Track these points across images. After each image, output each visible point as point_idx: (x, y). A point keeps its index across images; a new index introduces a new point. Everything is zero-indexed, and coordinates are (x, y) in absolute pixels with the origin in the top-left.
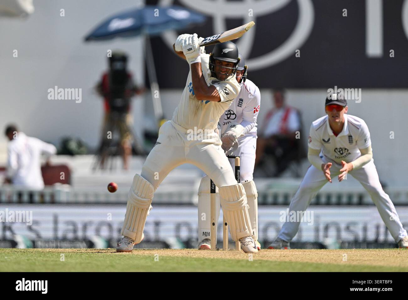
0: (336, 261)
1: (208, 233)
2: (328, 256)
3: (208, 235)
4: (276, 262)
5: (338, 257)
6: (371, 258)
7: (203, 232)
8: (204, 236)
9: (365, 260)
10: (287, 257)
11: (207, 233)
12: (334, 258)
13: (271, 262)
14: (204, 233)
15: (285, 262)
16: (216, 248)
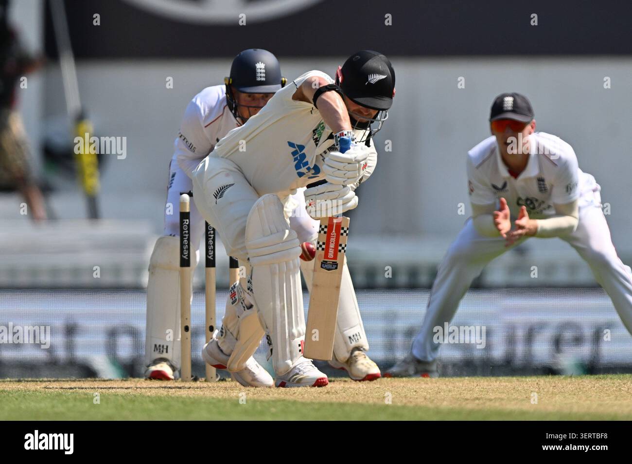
0: (432, 401)
1: (165, 347)
2: (416, 391)
3: (165, 351)
4: (312, 403)
5: (437, 393)
6: (503, 396)
7: (156, 346)
8: (157, 352)
9: (491, 400)
10: (333, 393)
11: (163, 346)
12: (428, 396)
13: (304, 404)
14: (158, 346)
15: (331, 404)
16: (192, 376)
